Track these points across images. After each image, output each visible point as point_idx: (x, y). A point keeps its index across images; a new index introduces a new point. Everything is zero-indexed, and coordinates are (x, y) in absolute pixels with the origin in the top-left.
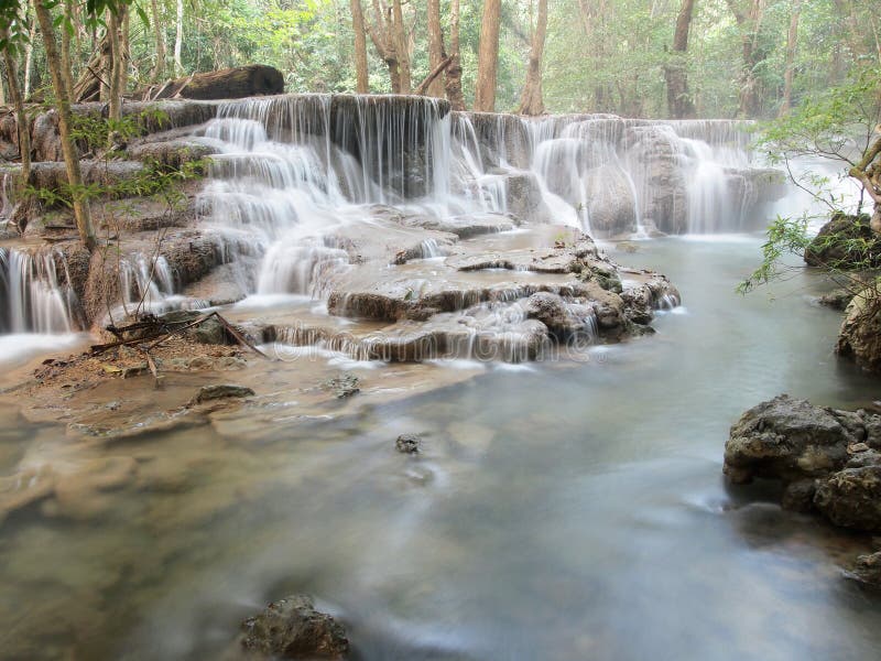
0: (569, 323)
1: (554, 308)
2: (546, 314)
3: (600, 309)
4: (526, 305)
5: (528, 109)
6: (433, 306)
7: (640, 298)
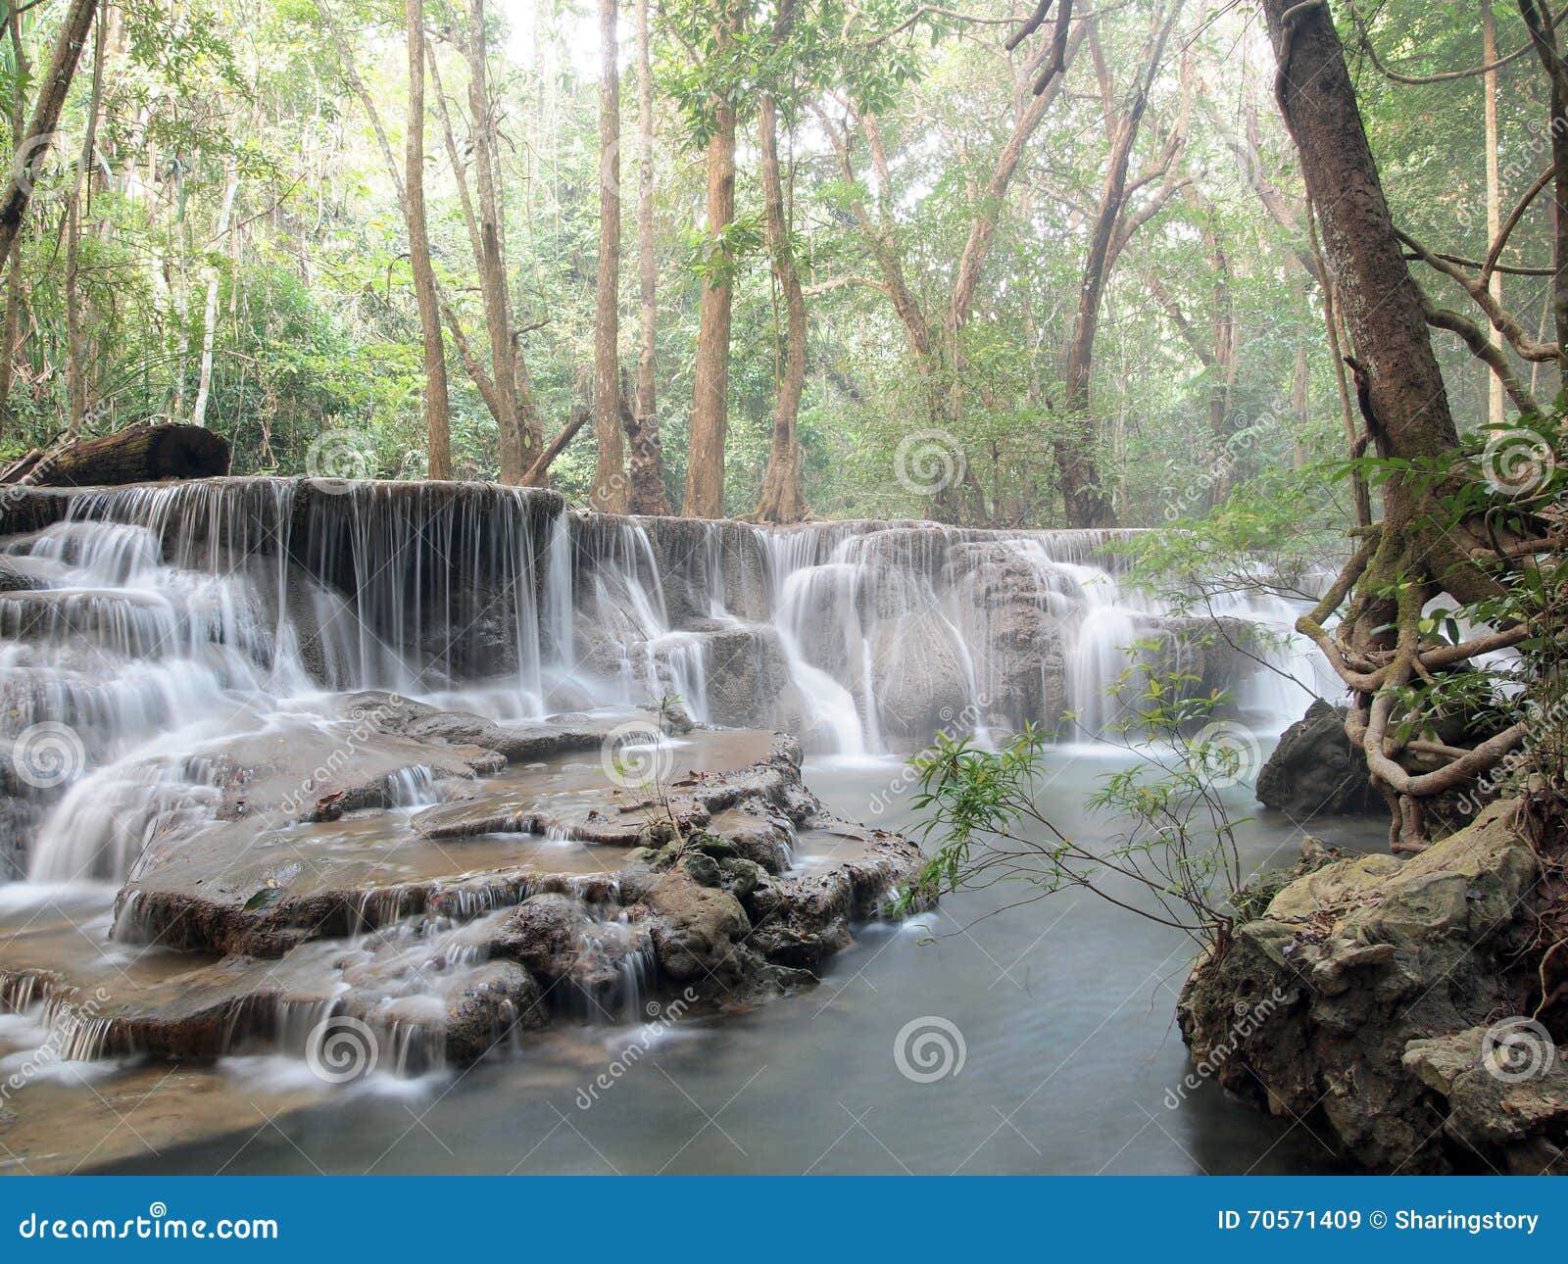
0: (580, 971)
1: (558, 933)
2: (540, 948)
3: (667, 934)
4: (495, 926)
5: (775, 511)
6: (300, 925)
7: (812, 900)
